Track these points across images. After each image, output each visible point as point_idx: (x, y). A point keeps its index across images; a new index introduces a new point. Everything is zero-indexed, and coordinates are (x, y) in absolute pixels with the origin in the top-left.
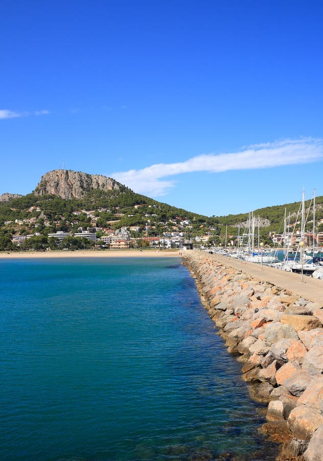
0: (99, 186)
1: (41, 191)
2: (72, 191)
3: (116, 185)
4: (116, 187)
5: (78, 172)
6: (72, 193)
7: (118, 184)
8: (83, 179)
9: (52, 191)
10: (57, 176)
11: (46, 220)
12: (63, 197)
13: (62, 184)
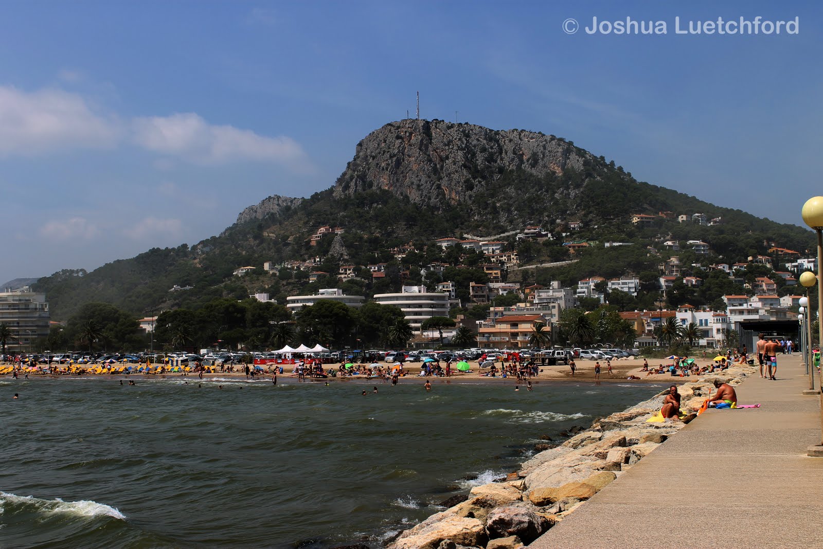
0: (522, 162)
1: (352, 184)
2: (440, 179)
3: (573, 156)
4: (576, 163)
5: (460, 125)
6: (439, 187)
7: (581, 152)
8: (475, 142)
9: (384, 182)
10: (398, 137)
11: (346, 261)
12: (414, 196)
13: (414, 161)
